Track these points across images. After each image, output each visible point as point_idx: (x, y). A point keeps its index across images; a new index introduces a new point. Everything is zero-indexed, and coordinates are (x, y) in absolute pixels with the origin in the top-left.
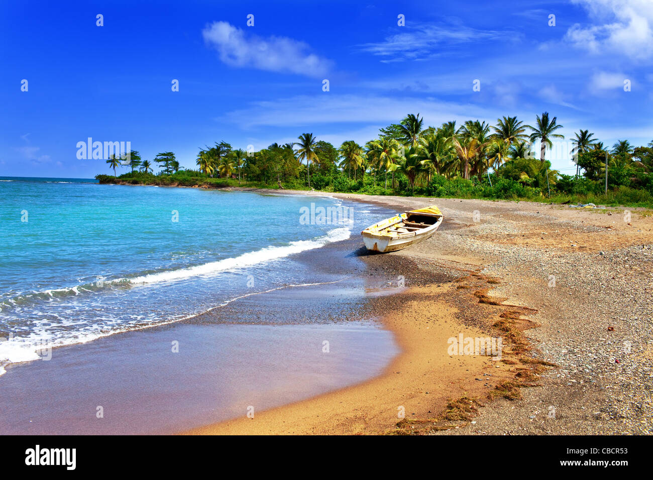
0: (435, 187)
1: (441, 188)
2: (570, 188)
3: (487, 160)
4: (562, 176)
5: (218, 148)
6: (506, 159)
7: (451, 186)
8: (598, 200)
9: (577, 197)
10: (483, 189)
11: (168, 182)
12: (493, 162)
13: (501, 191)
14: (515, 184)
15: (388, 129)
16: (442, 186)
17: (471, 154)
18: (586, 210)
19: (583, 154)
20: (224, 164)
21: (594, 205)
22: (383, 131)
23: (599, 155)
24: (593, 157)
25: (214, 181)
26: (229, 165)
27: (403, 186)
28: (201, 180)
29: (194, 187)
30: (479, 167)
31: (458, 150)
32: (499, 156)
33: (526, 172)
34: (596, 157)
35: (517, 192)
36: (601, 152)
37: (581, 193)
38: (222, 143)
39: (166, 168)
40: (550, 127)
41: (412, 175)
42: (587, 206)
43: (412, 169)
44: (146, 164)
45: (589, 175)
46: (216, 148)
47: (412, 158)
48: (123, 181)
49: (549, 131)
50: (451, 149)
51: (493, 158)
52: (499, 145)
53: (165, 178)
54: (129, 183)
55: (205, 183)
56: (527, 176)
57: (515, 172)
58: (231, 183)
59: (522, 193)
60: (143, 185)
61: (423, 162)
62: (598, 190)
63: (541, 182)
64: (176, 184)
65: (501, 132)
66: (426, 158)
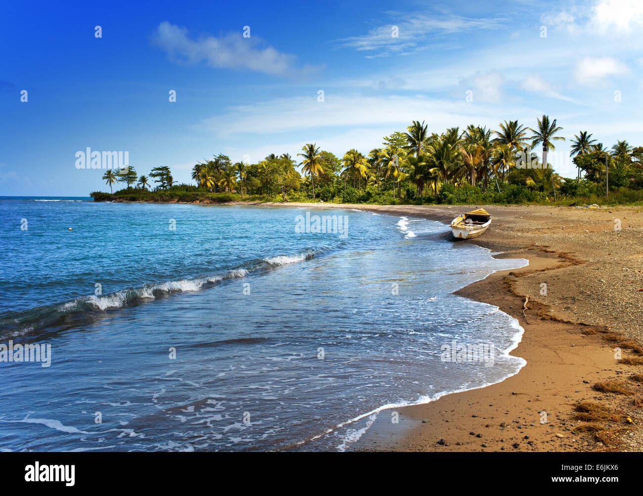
0: (444, 195)
1: (451, 195)
2: (573, 190)
3: (493, 166)
4: (565, 179)
5: (217, 161)
6: (511, 164)
7: (461, 193)
8: (600, 201)
9: (581, 199)
10: (493, 195)
11: (167, 198)
12: (498, 167)
13: (511, 197)
14: (523, 190)
15: (392, 137)
16: (451, 193)
17: (477, 161)
18: (591, 210)
19: (584, 156)
20: (226, 178)
21: (598, 206)
22: (387, 139)
23: (600, 156)
24: (594, 159)
25: (216, 196)
26: (231, 178)
27: (411, 195)
28: (203, 195)
29: (195, 202)
30: (484, 173)
31: (464, 157)
32: (504, 161)
33: (531, 177)
34: (597, 158)
35: (526, 197)
36: (601, 153)
37: (584, 195)
38: (220, 155)
39: (161, 183)
40: (551, 129)
41: (420, 184)
42: (591, 207)
43: (421, 177)
44: (143, 180)
45: (590, 177)
46: (214, 161)
47: (421, 166)
48: (120, 198)
49: (550, 133)
50: (457, 156)
51: (498, 164)
52: (503, 151)
53: (163, 194)
54: (126, 200)
55: (206, 198)
56: (532, 181)
57: (521, 177)
58: (234, 197)
59: (531, 197)
60: (141, 201)
61: (431, 170)
62: (600, 193)
63: (546, 186)
64: (176, 200)
65: (503, 137)
66: (434, 166)
